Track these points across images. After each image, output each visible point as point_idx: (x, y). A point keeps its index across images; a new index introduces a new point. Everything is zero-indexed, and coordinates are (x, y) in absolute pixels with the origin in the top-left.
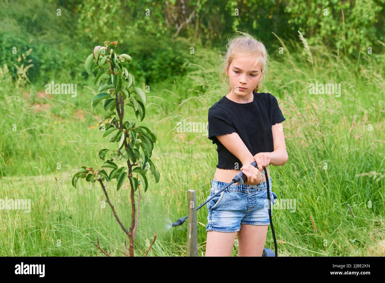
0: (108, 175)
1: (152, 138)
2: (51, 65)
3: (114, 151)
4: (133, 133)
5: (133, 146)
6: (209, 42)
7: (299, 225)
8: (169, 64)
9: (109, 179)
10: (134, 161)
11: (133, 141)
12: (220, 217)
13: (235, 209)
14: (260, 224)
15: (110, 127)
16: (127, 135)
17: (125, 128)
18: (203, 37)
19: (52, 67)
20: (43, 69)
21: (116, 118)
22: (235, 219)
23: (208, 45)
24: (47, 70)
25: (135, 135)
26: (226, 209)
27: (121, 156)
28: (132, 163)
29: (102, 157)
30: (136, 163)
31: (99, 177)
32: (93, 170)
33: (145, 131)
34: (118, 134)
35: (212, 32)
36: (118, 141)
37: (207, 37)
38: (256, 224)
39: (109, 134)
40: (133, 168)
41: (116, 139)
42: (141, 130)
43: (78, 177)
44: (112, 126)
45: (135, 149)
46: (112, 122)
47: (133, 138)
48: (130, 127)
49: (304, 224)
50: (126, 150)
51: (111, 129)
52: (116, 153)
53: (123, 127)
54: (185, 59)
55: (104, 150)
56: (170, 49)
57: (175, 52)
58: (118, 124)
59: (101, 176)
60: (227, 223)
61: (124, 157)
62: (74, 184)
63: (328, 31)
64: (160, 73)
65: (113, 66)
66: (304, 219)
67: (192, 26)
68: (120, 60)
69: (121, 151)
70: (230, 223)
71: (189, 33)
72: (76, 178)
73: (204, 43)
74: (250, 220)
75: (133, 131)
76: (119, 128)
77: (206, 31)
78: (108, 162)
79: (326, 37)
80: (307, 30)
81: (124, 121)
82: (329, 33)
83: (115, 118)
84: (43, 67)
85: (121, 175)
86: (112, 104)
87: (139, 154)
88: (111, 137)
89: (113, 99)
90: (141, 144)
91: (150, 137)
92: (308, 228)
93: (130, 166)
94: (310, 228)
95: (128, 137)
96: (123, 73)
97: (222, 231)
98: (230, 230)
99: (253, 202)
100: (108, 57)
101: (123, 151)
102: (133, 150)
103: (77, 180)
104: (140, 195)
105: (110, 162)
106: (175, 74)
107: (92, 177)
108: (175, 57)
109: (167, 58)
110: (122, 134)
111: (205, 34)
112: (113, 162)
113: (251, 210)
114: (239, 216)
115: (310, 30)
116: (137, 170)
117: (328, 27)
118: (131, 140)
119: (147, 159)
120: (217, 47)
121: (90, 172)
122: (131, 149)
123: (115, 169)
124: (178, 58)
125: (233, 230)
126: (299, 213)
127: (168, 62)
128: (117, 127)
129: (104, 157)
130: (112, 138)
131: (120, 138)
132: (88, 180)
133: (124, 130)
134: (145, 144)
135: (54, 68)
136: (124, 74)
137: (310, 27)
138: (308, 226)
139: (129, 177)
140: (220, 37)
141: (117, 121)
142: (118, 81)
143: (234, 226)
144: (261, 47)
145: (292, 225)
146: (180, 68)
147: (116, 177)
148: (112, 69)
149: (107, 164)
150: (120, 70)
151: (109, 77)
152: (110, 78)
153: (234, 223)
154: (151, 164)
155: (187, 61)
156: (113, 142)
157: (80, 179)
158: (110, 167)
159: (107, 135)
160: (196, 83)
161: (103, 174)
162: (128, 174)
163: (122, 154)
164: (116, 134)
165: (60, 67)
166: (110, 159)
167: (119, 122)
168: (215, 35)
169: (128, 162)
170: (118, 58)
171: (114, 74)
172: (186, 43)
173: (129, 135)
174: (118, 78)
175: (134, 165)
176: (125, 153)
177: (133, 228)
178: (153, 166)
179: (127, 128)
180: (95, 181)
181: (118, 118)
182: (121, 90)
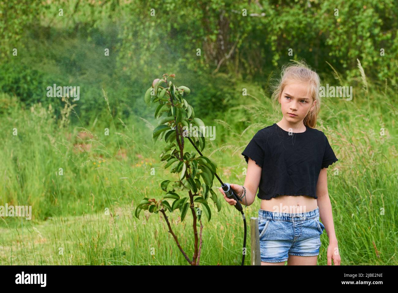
0: (171, 205)
1: (212, 168)
2: (91, 104)
3: (175, 182)
4: (194, 164)
5: (194, 177)
6: (249, 77)
7: (353, 255)
8: (211, 100)
9: (171, 209)
10: (195, 191)
11: (194, 171)
12: (266, 247)
13: (281, 239)
14: (309, 255)
15: (171, 158)
16: (188, 166)
17: (186, 158)
18: (243, 72)
19: (93, 106)
20: (83, 109)
21: (177, 149)
22: (281, 248)
23: (249, 80)
24: (87, 110)
25: (196, 165)
26: (271, 238)
27: (182, 187)
28: (193, 193)
29: (164, 188)
30: (197, 193)
31: (162, 208)
32: (156, 201)
33: (205, 161)
34: (179, 165)
35: (252, 67)
36: (179, 172)
37: (248, 71)
38: (305, 255)
39: (170, 165)
40: (195, 197)
41: (178, 170)
42: (202, 161)
43: (141, 208)
44: (173, 157)
45: (196, 179)
46: (172, 154)
47: (194, 168)
48: (190, 157)
49: (358, 254)
50: (187, 180)
51: (173, 160)
52: (178, 183)
53: (183, 158)
54: (227, 95)
55: (166, 181)
56: (210, 85)
57: (216, 88)
58: (178, 155)
59: (163, 207)
60: (273, 254)
61: (186, 187)
62: (138, 216)
63: (369, 63)
64: (201, 109)
65: (172, 98)
66: (358, 249)
67: (232, 61)
68: (179, 92)
69: (183, 182)
70: (276, 253)
71: (229, 68)
72: (139, 209)
73: (244, 78)
74: (298, 252)
75: (194, 161)
76: (180, 159)
77: (246, 65)
78: (170, 192)
79: (368, 68)
80: (349, 62)
81: (184, 152)
82: (371, 64)
83: (175, 150)
84: (84, 107)
85: (183, 206)
86: (171, 136)
87: (200, 184)
88: (172, 168)
89: (173, 131)
90: (201, 174)
91: (211, 167)
92: (362, 258)
93: (191, 196)
94: (364, 258)
95: (189, 167)
96: (183, 104)
97: (269, 261)
98: (277, 259)
99: (298, 231)
100: (167, 90)
101: (185, 182)
102: (194, 180)
103: (140, 211)
104: (201, 224)
105: (172, 193)
106: (216, 110)
107: (155, 208)
108: (216, 93)
109: (208, 94)
110: (183, 165)
111: (245, 69)
112: (175, 192)
113: (297, 239)
114: (285, 245)
115: (351, 62)
116: (199, 200)
117: (370, 58)
118: (192, 170)
119: (208, 189)
120: (258, 81)
121: (153, 203)
122: (192, 180)
123: (177, 200)
124: (219, 93)
125: (280, 260)
126: (354, 243)
127: (209, 98)
128: (178, 158)
129: (166, 188)
130: (174, 169)
131: (181, 169)
132: (151, 211)
133: (185, 160)
134: (205, 174)
135: (95, 108)
136: (184, 106)
137: (352, 58)
138: (362, 256)
139: (191, 207)
140: (261, 71)
141: (178, 152)
142: (178, 112)
143: (280, 256)
144: (315, 76)
145: (347, 255)
146: (221, 104)
147: (178, 207)
148: (172, 101)
149: (169, 195)
150: (179, 102)
151: (168, 109)
152: (170, 110)
153: (280, 253)
154: (213, 193)
155: (228, 97)
156: (174, 172)
157: (143, 210)
158: (172, 198)
159: (168, 167)
160: (237, 119)
161: (165, 205)
162: (190, 205)
163: (183, 185)
164: (177, 165)
165: (100, 107)
166: (171, 190)
167: (179, 153)
168: (256, 69)
169: (190, 193)
170: (177, 90)
171: (173, 106)
172: (226, 79)
173: (190, 165)
174: (178, 109)
175: (196, 195)
176: (186, 184)
177: (196, 257)
178: (214, 195)
179: (188, 159)
180: (158, 212)
181: (178, 149)
182: (181, 122)
